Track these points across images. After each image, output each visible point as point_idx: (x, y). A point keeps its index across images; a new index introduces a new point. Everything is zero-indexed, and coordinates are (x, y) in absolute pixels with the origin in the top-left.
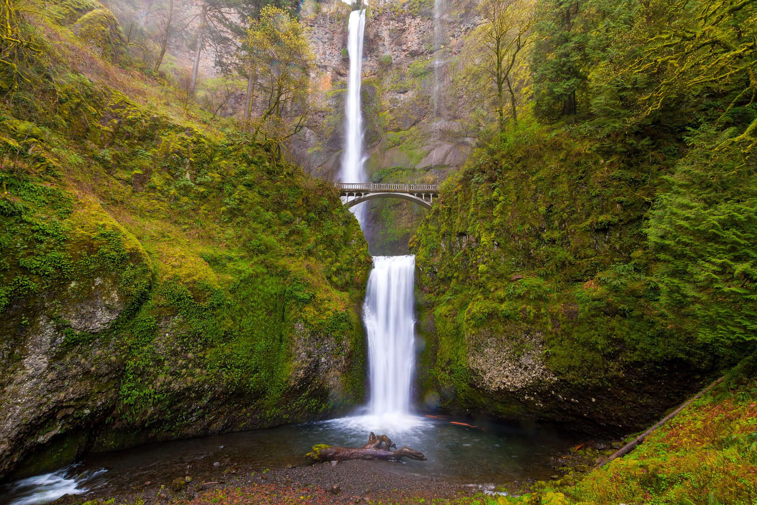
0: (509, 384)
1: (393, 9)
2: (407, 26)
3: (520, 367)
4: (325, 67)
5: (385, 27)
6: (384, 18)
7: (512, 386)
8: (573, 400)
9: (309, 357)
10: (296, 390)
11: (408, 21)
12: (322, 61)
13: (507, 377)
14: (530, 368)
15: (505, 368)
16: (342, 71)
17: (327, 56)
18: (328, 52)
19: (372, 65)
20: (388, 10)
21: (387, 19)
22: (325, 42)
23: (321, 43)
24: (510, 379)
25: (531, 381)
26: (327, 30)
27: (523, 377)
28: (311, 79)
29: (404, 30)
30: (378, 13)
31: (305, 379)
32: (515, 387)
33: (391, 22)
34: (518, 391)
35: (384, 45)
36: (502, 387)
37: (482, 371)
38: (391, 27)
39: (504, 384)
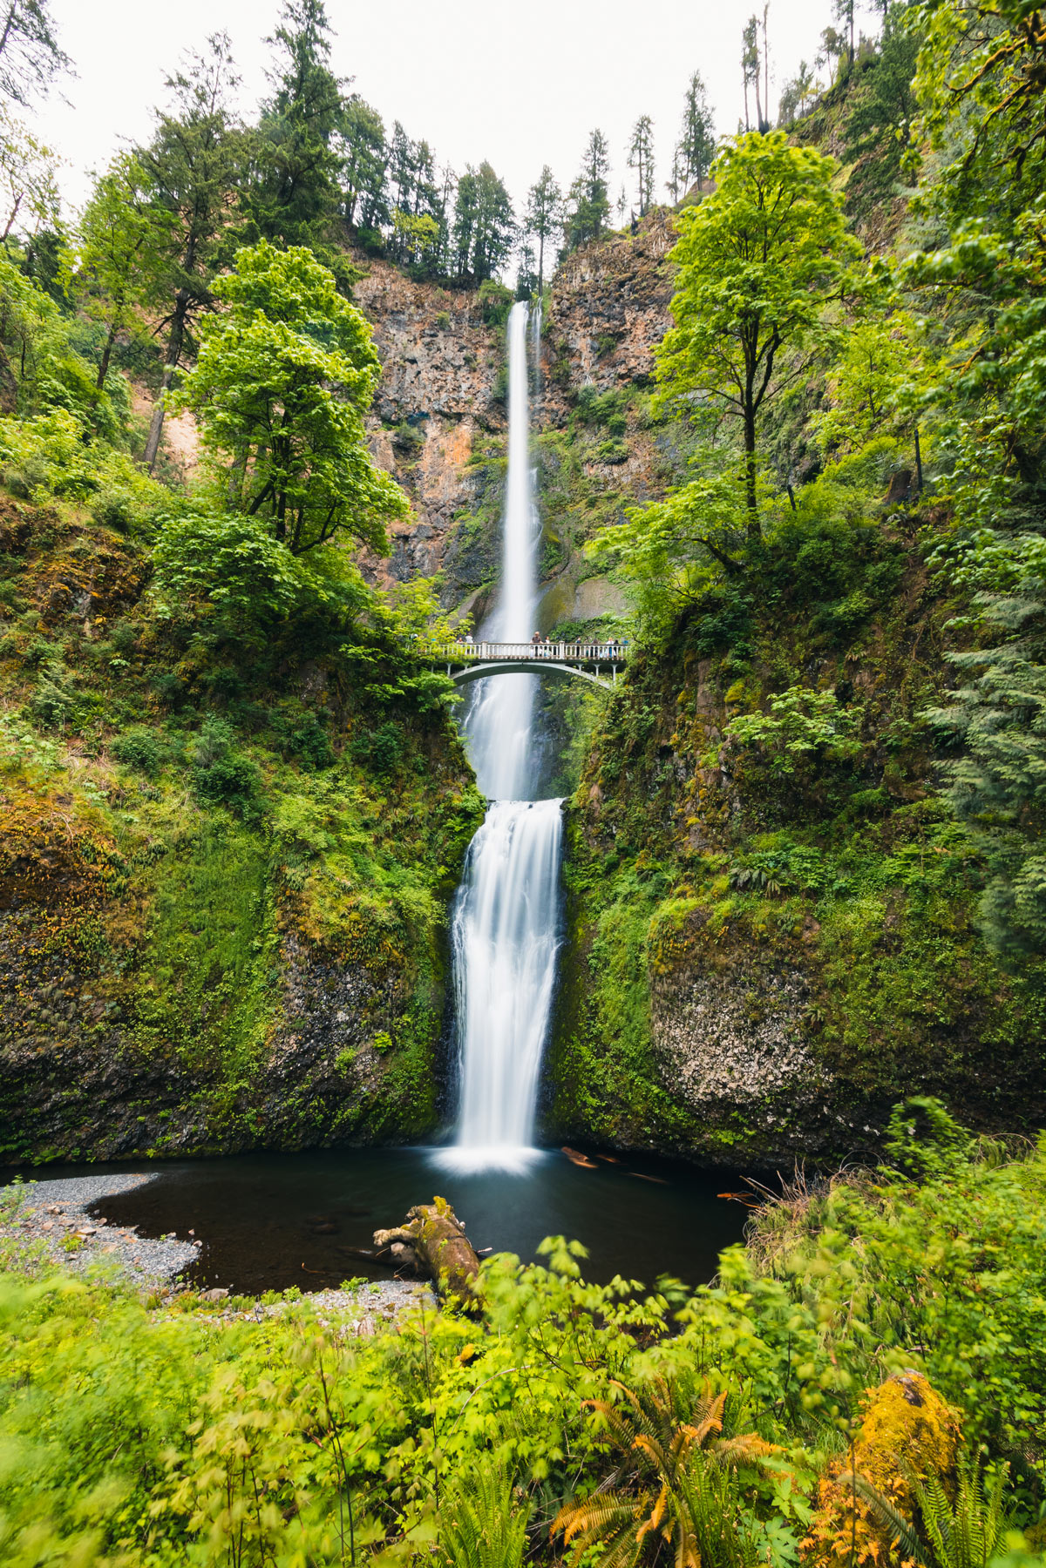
0: (733, 1085)
1: (599, 294)
2: (628, 326)
3: (758, 1049)
4: (459, 417)
5: (582, 331)
6: (579, 312)
7: (738, 1091)
8: (867, 1128)
9: (308, 1009)
10: (278, 1079)
11: (629, 316)
12: (453, 404)
13: (731, 1069)
14: (777, 1051)
15: (726, 1050)
16: (493, 423)
17: (462, 394)
18: (464, 387)
19: (555, 407)
20: (589, 296)
21: (586, 315)
22: (459, 367)
23: (450, 369)
24: (737, 1075)
25: (780, 1083)
26: (462, 341)
27: (763, 1072)
28: (429, 440)
29: (620, 336)
30: (567, 304)
31: (298, 1055)
32: (749, 1095)
33: (595, 321)
34: (752, 1103)
35: (579, 367)
36: (721, 1093)
37: (679, 1055)
38: (594, 330)
39: (724, 1086)
